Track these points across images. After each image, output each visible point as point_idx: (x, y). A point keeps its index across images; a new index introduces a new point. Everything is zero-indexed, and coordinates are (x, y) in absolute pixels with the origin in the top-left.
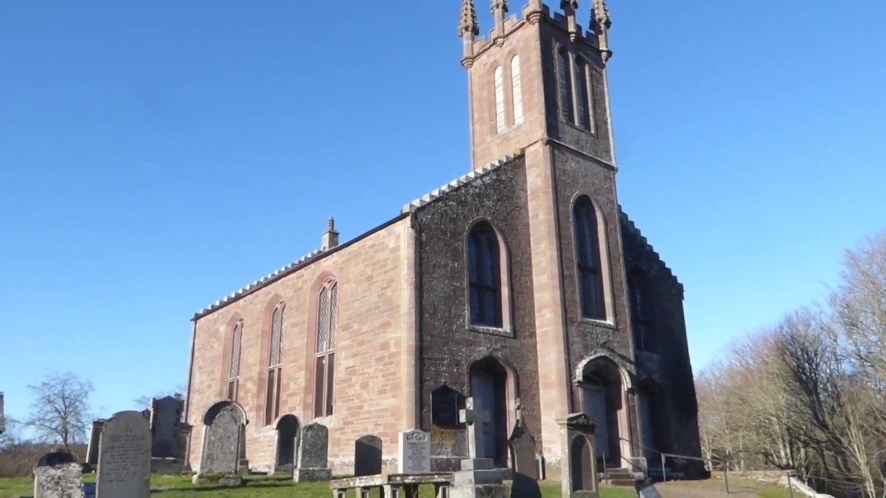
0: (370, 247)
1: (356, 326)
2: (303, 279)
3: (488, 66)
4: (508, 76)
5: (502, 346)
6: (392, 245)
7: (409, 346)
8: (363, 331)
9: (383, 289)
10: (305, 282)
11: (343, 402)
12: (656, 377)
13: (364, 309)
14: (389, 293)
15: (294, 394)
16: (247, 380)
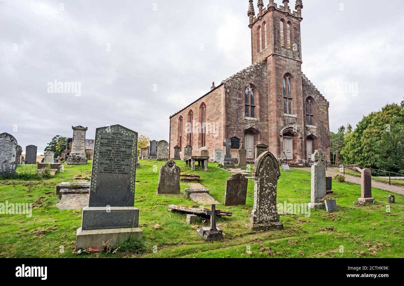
0: (214, 94)
1: (211, 119)
2: (197, 104)
3: (257, 27)
4: (263, 31)
5: (256, 124)
6: (219, 94)
7: (224, 125)
8: (212, 120)
9: (217, 107)
10: (198, 105)
11: (208, 142)
12: (314, 134)
13: (212, 114)
14: (219, 109)
15: (196, 140)
16: (184, 136)
